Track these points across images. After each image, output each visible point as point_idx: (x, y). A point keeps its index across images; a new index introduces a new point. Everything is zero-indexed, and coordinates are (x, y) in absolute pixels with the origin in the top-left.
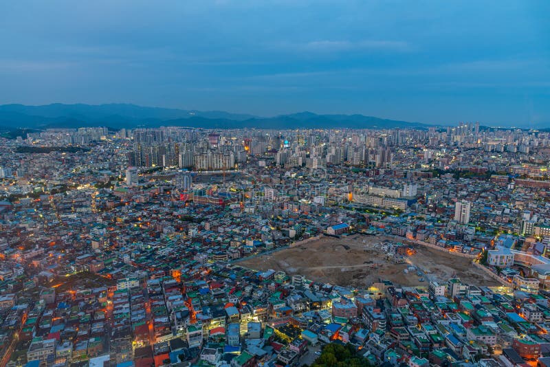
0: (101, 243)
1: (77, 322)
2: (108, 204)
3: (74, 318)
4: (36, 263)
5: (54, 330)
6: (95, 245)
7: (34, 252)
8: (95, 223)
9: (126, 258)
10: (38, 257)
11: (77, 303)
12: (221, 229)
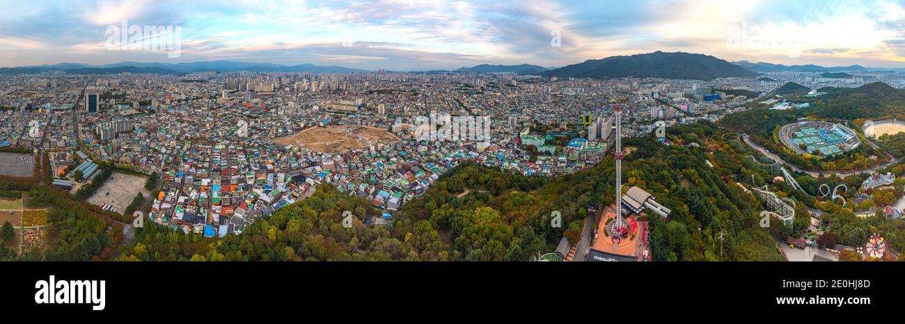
0: (210, 125)
1: (198, 160)
2: (214, 107)
3: (197, 158)
4: (185, 129)
5: (189, 161)
6: (208, 125)
7: (184, 125)
8: (208, 115)
9: (220, 133)
10: (186, 127)
11: (198, 151)
12: (266, 123)
